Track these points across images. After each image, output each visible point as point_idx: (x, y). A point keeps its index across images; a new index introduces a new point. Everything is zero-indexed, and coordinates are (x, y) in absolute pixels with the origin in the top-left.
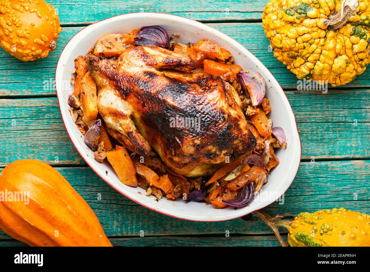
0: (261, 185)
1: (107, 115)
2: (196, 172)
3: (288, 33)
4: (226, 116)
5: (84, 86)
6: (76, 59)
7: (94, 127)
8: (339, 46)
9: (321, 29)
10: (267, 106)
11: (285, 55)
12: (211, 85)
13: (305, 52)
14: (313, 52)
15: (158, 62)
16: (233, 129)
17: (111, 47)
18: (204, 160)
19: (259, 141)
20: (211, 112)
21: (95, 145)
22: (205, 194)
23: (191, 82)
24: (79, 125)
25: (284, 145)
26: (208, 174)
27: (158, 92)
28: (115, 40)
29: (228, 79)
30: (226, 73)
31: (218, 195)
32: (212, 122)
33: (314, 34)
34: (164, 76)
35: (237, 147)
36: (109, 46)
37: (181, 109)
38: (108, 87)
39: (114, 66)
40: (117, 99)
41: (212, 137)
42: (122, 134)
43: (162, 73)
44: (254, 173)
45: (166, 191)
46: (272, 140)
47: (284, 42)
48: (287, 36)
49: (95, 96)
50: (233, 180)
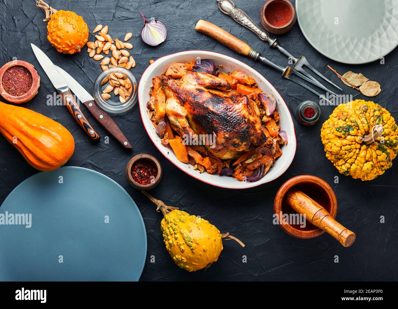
0: (269, 168)
1: (171, 115)
2: (227, 156)
3: (336, 143)
4: (246, 120)
5: (157, 96)
6: (154, 78)
7: (162, 123)
8: (368, 156)
9: (358, 143)
10: (277, 117)
11: (333, 157)
12: (239, 100)
13: (346, 156)
14: (351, 157)
15: (206, 83)
16: (250, 129)
17: (177, 71)
18: (232, 148)
19: (270, 139)
20: (237, 117)
21: (162, 134)
22: (232, 171)
23: (226, 98)
24: (153, 121)
25: (286, 142)
26: (235, 158)
27: (204, 102)
28: (180, 67)
29: (252, 97)
30: (251, 93)
31: (241, 172)
32: (237, 123)
33: (353, 146)
34: (209, 92)
35: (253, 141)
36: (176, 71)
37: (218, 114)
38: (173, 97)
39: (177, 84)
40: (177, 105)
41: (236, 133)
42: (179, 128)
43: (208, 90)
44: (265, 159)
45: (207, 167)
46: (278, 139)
47: (333, 148)
48: (335, 145)
49: (164, 103)
50: (251, 163)
